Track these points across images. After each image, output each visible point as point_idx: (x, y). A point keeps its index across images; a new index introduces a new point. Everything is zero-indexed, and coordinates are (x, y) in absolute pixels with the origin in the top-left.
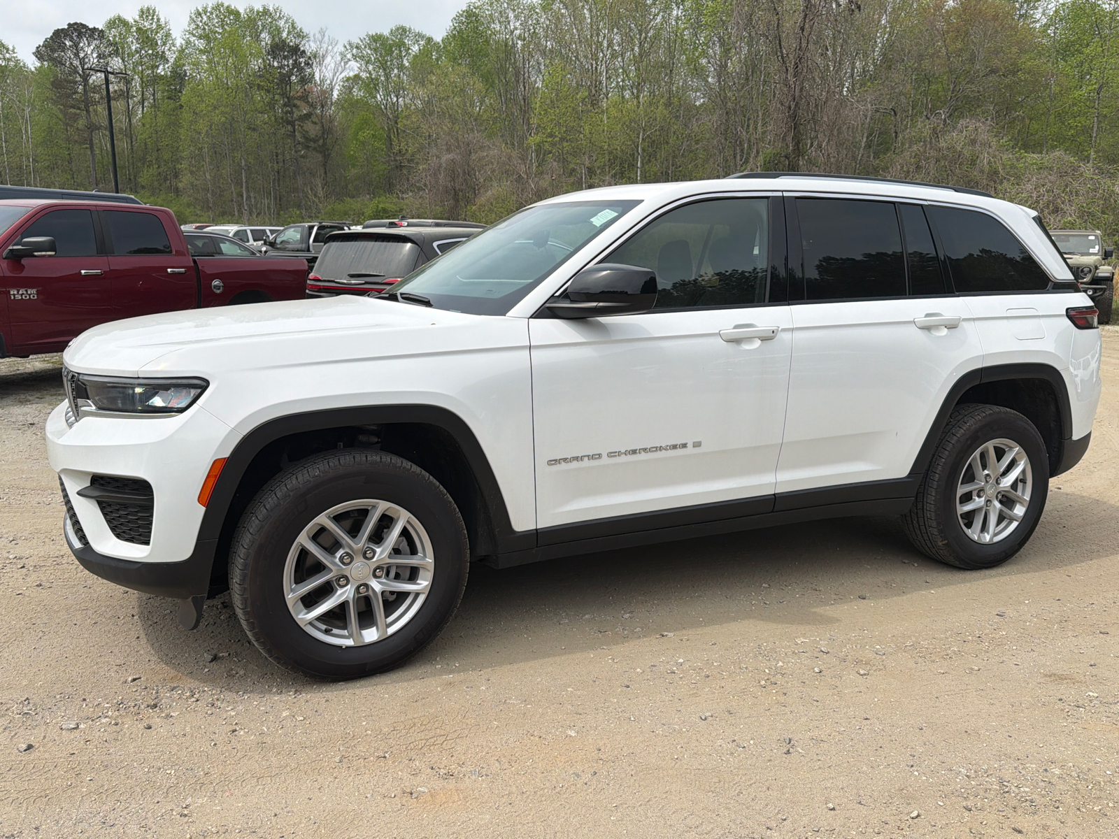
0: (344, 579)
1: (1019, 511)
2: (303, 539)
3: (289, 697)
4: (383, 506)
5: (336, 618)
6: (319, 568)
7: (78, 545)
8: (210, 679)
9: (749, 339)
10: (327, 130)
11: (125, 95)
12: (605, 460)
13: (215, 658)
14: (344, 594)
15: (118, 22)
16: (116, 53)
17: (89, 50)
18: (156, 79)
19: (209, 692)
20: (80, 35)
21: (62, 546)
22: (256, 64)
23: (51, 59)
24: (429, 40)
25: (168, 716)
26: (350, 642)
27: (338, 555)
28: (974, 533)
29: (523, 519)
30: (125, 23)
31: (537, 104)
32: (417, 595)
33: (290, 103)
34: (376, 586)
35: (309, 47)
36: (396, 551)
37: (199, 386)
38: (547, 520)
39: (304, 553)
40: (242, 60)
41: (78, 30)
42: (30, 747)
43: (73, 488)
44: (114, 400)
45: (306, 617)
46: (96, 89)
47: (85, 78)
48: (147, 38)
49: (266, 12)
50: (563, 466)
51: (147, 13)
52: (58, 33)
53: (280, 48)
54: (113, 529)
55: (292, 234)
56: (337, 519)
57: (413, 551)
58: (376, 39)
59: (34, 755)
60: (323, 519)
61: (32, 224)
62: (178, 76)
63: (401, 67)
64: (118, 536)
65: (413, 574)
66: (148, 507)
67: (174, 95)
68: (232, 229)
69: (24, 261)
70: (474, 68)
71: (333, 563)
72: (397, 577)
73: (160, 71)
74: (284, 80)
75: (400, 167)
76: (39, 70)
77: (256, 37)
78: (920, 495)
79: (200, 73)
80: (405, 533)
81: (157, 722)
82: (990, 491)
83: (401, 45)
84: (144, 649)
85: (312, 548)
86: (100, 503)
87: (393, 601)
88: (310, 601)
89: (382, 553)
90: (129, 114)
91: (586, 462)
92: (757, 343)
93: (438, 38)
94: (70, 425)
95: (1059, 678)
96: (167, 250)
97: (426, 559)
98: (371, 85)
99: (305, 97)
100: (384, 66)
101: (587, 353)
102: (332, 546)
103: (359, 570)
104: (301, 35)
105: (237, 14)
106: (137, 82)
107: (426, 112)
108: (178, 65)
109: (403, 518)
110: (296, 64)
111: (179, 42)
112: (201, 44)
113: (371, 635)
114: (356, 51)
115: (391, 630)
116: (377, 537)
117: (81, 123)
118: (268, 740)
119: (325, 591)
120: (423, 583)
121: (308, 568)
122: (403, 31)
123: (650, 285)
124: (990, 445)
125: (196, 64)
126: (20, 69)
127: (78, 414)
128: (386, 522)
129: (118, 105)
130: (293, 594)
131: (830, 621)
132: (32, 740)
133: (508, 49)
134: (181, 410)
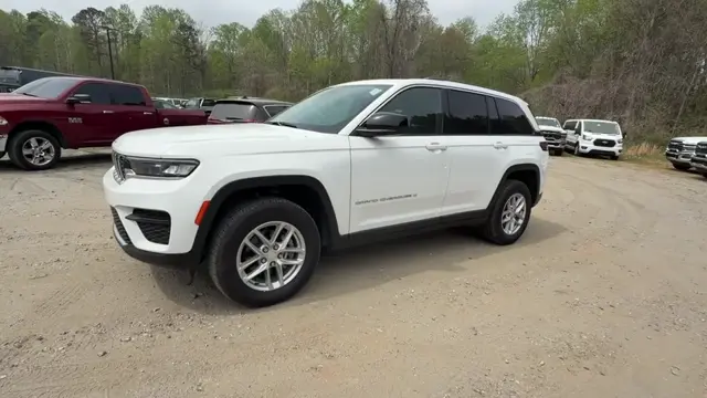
0: (264, 260)
1: (521, 222)
2: (246, 241)
3: (240, 316)
4: (283, 224)
5: (261, 277)
6: (252, 254)
7: (124, 243)
8: (197, 308)
9: (437, 149)
10: (204, 62)
11: (115, 41)
12: (379, 202)
13: (197, 296)
14: (264, 267)
15: (111, 9)
16: (110, 23)
17: (98, 21)
18: (128, 36)
19: (197, 315)
20: (93, 14)
21: (115, 244)
22: (173, 32)
23: (79, 22)
24: (246, 29)
25: (179, 330)
26: (267, 289)
27: (262, 248)
28: (506, 231)
29: (343, 229)
30: (115, 11)
31: (290, 57)
32: (297, 266)
33: (188, 50)
34: (280, 262)
35: (196, 27)
36: (288, 246)
37: (194, 163)
38: (354, 229)
39: (246, 246)
40: (167, 30)
41: (92, 11)
42: (105, 353)
43: (122, 215)
44: (147, 169)
45: (247, 278)
46: (103, 37)
47: (96, 32)
48: (124, 18)
49: (177, 11)
50: (362, 205)
51: (123, 7)
52: (83, 12)
53: (183, 27)
54: (146, 236)
55: (193, 102)
56: (261, 230)
57: (295, 245)
58: (225, 26)
59: (107, 358)
60: (255, 231)
61: (80, 88)
62: (138, 35)
63: (235, 39)
64: (149, 239)
65: (295, 256)
66: (168, 226)
67: (137, 43)
68: (166, 99)
69: (76, 105)
70: (264, 40)
71: (259, 251)
72: (288, 258)
73: (130, 32)
74: (186, 40)
75: (234, 78)
76: (75, 28)
77: (173, 20)
78: (490, 216)
79: (148, 35)
80: (293, 238)
81: (173, 333)
82: (513, 214)
83: (235, 30)
84: (159, 292)
85: (250, 245)
86: (139, 223)
87: (287, 268)
88: (248, 271)
89: (282, 246)
90: (117, 50)
91: (371, 203)
92: (440, 151)
93: (250, 29)
94: (119, 183)
95: (561, 292)
96: (143, 104)
97: (302, 249)
98: (222, 45)
99: (194, 48)
100: (227, 37)
101: (374, 153)
102: (258, 243)
103: (271, 255)
104: (192, 22)
105: (164, 10)
106: (119, 36)
107: (246, 58)
108: (137, 31)
109: (292, 230)
110: (191, 34)
111: (139, 21)
112: (149, 22)
113: (276, 285)
114: (215, 31)
115: (286, 283)
116: (279, 240)
117: (95, 51)
118: (234, 340)
119: (256, 265)
120: (300, 260)
121: (247, 254)
122: (236, 24)
123: (404, 123)
124: (514, 196)
125: (146, 31)
126: (65, 27)
127: (124, 177)
128: (284, 232)
129: (112, 44)
130: (241, 267)
131: (462, 269)
132: (106, 349)
133: (278, 36)
134: (185, 176)
